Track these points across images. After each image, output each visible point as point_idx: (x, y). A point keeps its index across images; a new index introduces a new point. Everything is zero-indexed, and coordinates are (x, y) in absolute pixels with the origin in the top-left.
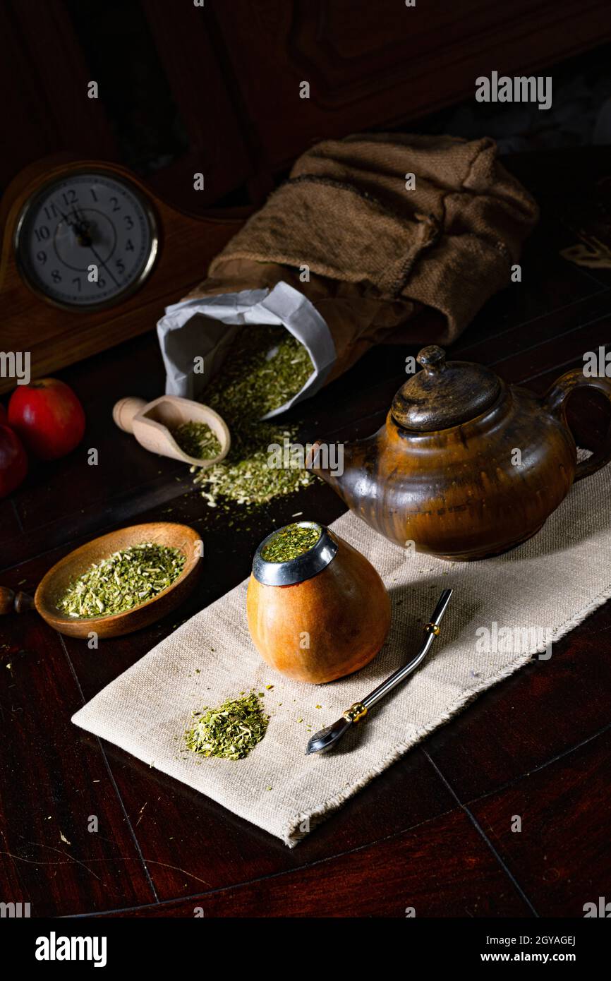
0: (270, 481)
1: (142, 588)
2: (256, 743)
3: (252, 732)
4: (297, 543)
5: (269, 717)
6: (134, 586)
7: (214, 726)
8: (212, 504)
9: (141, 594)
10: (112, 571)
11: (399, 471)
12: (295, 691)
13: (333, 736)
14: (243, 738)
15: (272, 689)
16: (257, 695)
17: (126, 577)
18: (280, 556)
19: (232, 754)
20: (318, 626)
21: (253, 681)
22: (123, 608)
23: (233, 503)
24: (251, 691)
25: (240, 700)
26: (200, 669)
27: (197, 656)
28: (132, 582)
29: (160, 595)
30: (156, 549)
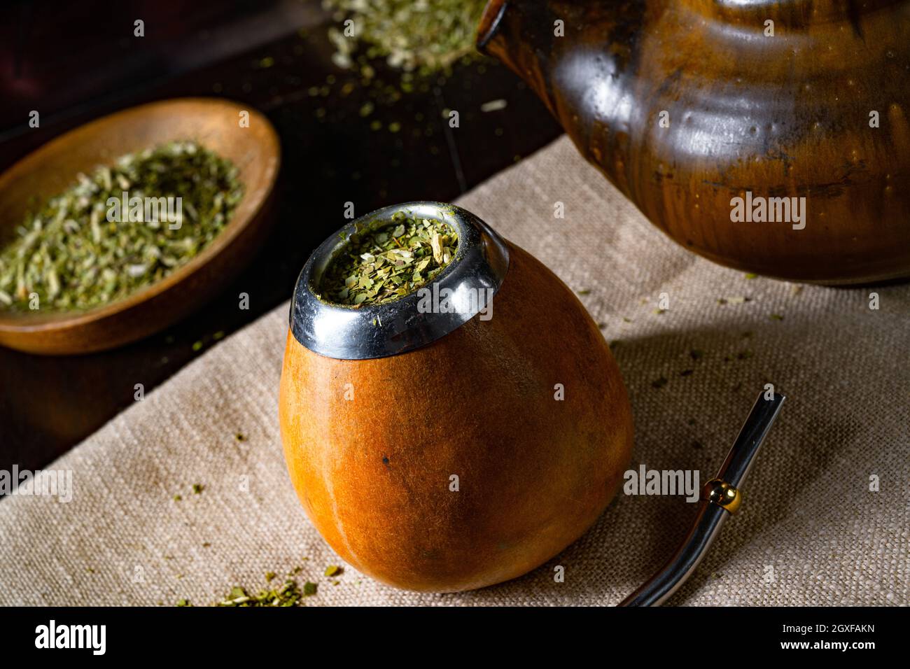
0: (457, 23)
1: (140, 253)
6: (125, 250)
9: (136, 270)
10: (88, 211)
11: (686, 76)
12: (382, 596)
15: (338, 578)
16: (301, 586)
17: (112, 226)
21: (302, 546)
22: (94, 300)
23: (381, 62)
24: (291, 575)
25: (260, 598)
26: (203, 482)
27: (204, 449)
28: (124, 239)
29: (171, 278)
30: (197, 160)
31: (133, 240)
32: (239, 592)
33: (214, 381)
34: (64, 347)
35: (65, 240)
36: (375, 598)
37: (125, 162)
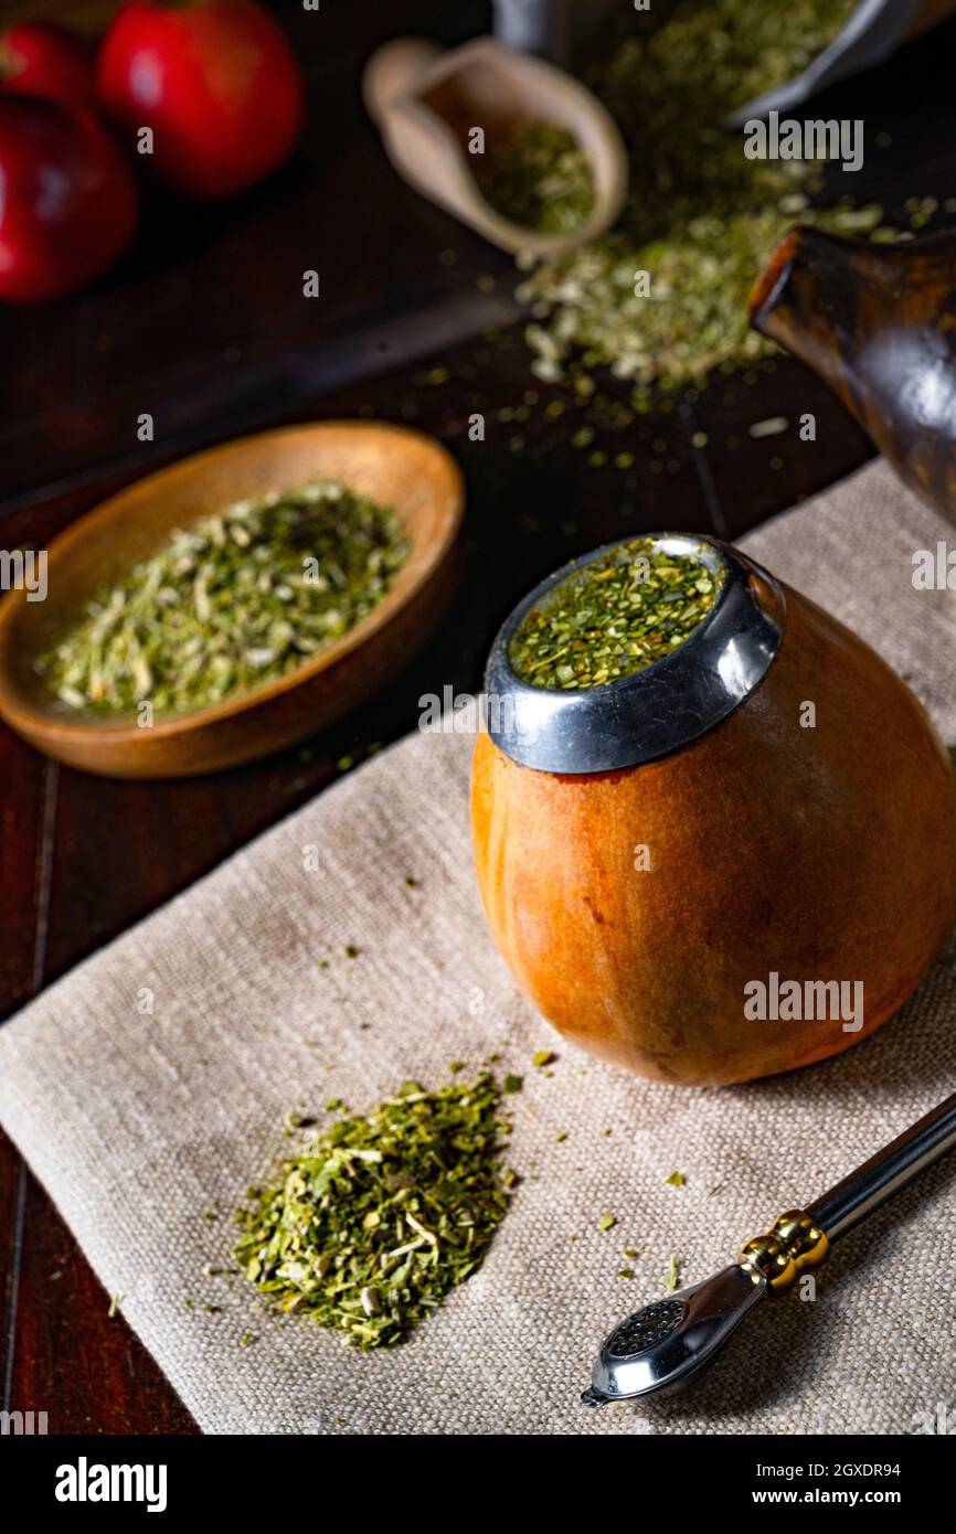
0: (713, 314)
1: (265, 635)
2: (448, 1287)
3: (443, 1243)
4: (639, 614)
5: (517, 1181)
6: (244, 629)
7: (324, 1204)
8: (547, 369)
9: (259, 657)
10: (191, 576)
12: (619, 1092)
13: (692, 1342)
14: (407, 1265)
15: (552, 1068)
16: (501, 1080)
17: (226, 596)
18: (570, 660)
19: (360, 1323)
20: (679, 926)
21: (501, 1026)
22: (200, 699)
23: (603, 372)
24: (485, 1064)
25: (442, 1095)
26: (359, 943)
27: (359, 898)
28: (242, 614)
29: (308, 666)
30: (344, 507)
31: (254, 616)
32: (413, 1088)
33: (373, 805)
34: (160, 765)
35: (159, 617)
36: (608, 1093)
37: (241, 510)
